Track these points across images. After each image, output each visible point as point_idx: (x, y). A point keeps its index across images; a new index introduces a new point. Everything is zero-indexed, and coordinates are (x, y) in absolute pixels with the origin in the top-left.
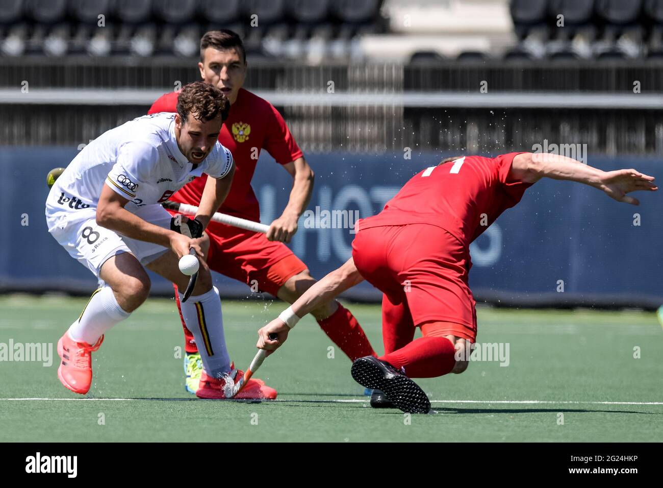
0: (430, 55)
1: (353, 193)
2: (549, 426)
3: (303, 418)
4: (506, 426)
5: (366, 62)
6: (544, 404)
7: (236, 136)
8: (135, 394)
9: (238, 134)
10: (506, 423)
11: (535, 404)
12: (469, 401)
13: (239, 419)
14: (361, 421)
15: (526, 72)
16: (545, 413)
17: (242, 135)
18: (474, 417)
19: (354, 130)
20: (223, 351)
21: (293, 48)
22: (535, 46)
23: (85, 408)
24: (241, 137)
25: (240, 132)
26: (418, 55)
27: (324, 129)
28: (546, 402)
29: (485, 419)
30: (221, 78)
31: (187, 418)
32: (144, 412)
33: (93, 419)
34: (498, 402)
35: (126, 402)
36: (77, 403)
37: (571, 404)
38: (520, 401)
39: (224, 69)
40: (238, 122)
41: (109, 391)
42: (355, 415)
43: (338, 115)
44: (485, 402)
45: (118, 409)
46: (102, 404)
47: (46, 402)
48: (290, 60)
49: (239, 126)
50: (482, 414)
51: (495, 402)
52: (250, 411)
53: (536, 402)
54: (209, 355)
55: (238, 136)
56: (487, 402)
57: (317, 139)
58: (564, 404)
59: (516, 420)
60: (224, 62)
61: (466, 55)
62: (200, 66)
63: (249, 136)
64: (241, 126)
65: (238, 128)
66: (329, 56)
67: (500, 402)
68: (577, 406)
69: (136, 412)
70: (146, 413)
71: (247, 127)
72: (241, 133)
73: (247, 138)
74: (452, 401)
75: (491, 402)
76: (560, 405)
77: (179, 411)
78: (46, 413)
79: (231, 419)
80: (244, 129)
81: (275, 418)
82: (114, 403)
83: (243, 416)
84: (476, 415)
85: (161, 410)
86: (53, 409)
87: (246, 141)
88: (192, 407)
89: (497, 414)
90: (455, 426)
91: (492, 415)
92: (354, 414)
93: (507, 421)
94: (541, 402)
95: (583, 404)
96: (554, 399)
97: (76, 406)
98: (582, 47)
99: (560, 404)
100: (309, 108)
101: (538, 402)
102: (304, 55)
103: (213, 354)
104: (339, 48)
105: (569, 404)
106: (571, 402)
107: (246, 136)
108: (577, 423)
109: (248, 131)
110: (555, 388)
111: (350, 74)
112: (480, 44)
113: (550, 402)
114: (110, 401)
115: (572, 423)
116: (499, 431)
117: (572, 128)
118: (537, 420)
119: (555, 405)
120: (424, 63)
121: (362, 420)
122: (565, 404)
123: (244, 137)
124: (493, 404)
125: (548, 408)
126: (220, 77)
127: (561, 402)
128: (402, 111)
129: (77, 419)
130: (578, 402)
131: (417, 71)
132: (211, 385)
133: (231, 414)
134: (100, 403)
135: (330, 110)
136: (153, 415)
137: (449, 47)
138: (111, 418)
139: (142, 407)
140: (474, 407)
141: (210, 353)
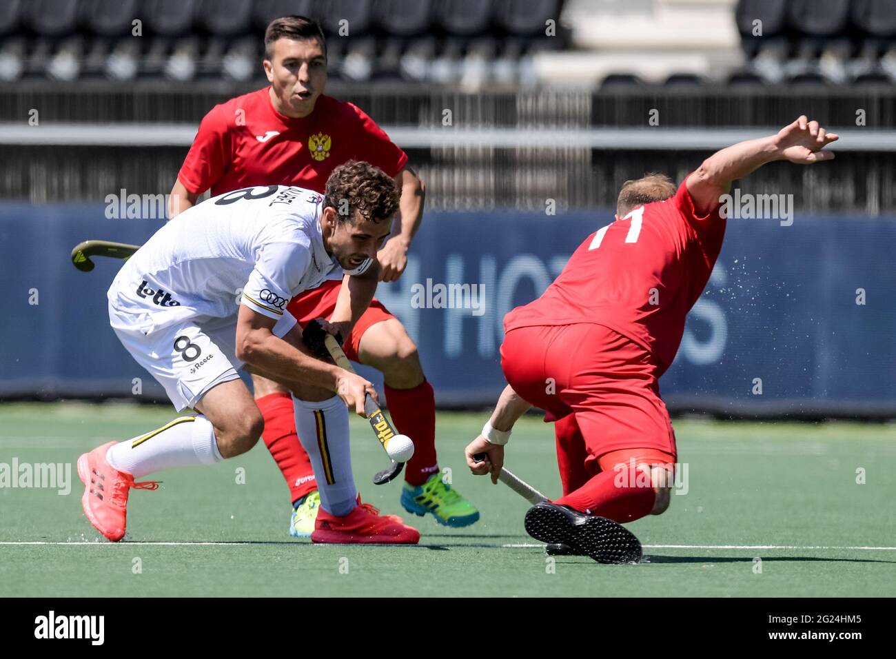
0: (628, 79)
1: (526, 265)
2: (788, 580)
3: (457, 569)
4: (731, 579)
5: (540, 88)
6: (782, 549)
7: (313, 153)
8: (230, 537)
9: (317, 150)
10: (731, 576)
11: (769, 550)
12: (680, 546)
13: (369, 570)
14: (534, 573)
15: (756, 101)
16: (783, 562)
17: (321, 151)
18: (686, 567)
19: (524, 180)
20: (348, 479)
21: (442, 70)
22: (770, 67)
23: (161, 555)
24: (320, 154)
25: (318, 147)
26: (611, 79)
27: (484, 179)
28: (784, 547)
29: (701, 570)
30: (299, 79)
31: (300, 569)
32: (242, 561)
33: (173, 570)
34: (719, 547)
35: (218, 547)
36: (151, 548)
37: (818, 550)
38: (750, 546)
39: (304, 66)
40: (317, 134)
41: (194, 533)
42: (526, 565)
43: (503, 160)
44: (701, 547)
45: (206, 557)
46: (185, 550)
47: (109, 547)
48: (438, 85)
49: (317, 139)
50: (698, 564)
51: (716, 547)
52: (384, 559)
53: (771, 547)
54: (329, 483)
55: (316, 153)
56: (705, 547)
57: (474, 193)
58: (808, 551)
59: (744, 571)
60: (303, 57)
61: (675, 79)
62: (266, 65)
63: (330, 151)
64: (320, 139)
65: (316, 142)
66: (491, 79)
67: (721, 547)
68: (826, 553)
69: (230, 560)
70: (245, 562)
71: (327, 139)
72: (320, 148)
73: (328, 155)
74: (657, 546)
75: (711, 547)
76: (804, 551)
77: (288, 559)
78: (108, 563)
79: (358, 570)
80: (324, 142)
81: (419, 569)
82: (201, 548)
83: (374, 566)
84: (691, 565)
85: (265, 557)
86: (118, 557)
87: (326, 158)
88: (307, 554)
89: (718, 563)
90: (661, 580)
91: (712, 565)
92: (526, 563)
93: (732, 572)
94: (778, 547)
95: (834, 549)
96: (795, 543)
97: (149, 553)
98: (832, 68)
99: (803, 549)
100: (463, 150)
101: (774, 547)
102: (458, 79)
103: (334, 482)
104: (504, 70)
105: (815, 550)
106: (818, 547)
107: (326, 152)
108: (827, 576)
109: (328, 145)
110: (797, 528)
111: (519, 104)
112: (694, 64)
113: (790, 547)
114: (197, 546)
115: (819, 575)
116: (722, 585)
117: (819, 178)
118: (773, 571)
119: (797, 550)
120: (620, 90)
121: (535, 571)
122: (810, 550)
123: (324, 153)
124: (713, 550)
125: (787, 556)
126: (297, 77)
127: (804, 548)
128: (589, 155)
129: (151, 570)
130: (827, 548)
131: (611, 101)
132: (331, 525)
133: (358, 564)
134: (182, 549)
135: (492, 154)
136: (254, 564)
137: (653, 68)
138: (197, 569)
139: (239, 554)
140: (687, 555)
141: (330, 481)
